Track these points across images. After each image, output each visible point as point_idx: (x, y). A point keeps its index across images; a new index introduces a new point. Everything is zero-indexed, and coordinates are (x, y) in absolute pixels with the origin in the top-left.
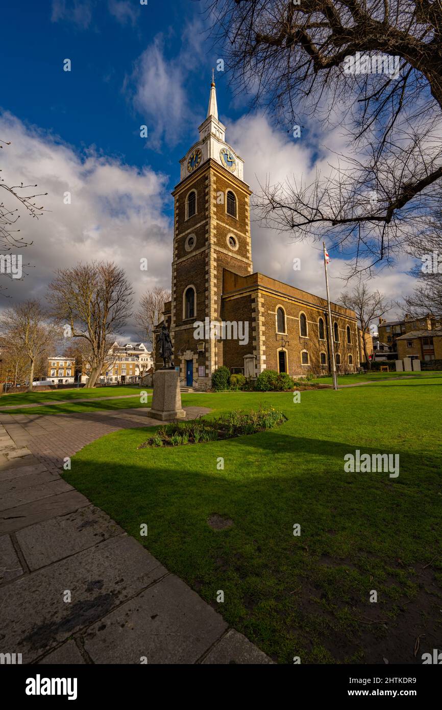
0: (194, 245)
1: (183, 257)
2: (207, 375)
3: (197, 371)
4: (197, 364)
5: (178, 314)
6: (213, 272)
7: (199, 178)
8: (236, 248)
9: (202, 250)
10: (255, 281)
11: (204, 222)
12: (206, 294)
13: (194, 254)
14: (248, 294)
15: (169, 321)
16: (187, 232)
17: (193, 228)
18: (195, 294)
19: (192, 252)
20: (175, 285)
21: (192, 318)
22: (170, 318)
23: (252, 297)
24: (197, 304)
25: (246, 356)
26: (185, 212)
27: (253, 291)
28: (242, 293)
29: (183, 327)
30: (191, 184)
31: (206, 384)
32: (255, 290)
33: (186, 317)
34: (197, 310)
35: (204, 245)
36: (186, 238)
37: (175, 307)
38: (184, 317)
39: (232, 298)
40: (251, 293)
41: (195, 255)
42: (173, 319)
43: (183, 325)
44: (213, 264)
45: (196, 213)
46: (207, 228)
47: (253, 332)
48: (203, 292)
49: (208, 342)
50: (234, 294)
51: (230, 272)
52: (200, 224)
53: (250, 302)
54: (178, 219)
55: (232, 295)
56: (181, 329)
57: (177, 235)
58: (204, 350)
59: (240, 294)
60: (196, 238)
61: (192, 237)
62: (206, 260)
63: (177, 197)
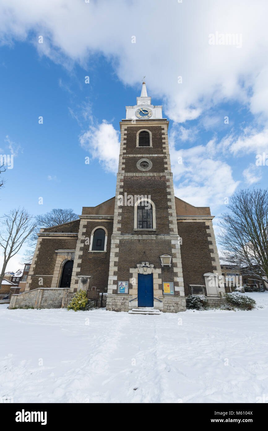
0: (150, 167)
1: (135, 173)
2: (177, 294)
3: (161, 287)
4: (161, 280)
5: (126, 223)
7: (154, 125)
9: (161, 174)
10: (208, 213)
11: (163, 155)
14: (201, 221)
16: (139, 155)
17: (148, 155)
18: (154, 209)
19: (146, 172)
20: (121, 194)
21: (149, 230)
23: (206, 224)
24: (157, 218)
25: (205, 275)
26: (136, 141)
27: (207, 219)
30: (144, 126)
31: (177, 304)
32: (209, 219)
33: (137, 227)
34: (157, 223)
35: (163, 171)
36: (139, 159)
38: (135, 227)
40: (204, 221)
41: (153, 176)
42: (117, 226)
45: (151, 146)
46: (166, 161)
47: (211, 253)
48: (164, 209)
49: (175, 257)
50: (188, 218)
51: (180, 199)
52: (156, 155)
53: (205, 228)
54: (126, 142)
55: (185, 218)
56: (132, 239)
57: (124, 154)
58: (170, 265)
59: (193, 219)
60: (153, 164)
61: (146, 161)
62: (166, 183)
63: (126, 127)
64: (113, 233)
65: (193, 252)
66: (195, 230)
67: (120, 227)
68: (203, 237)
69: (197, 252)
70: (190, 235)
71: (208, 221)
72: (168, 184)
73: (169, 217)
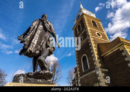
0: (83, 39)
5: (81, 70)
6: (93, 45)
8: (101, 37)
9: (86, 39)
11: (85, 30)
12: (93, 56)
13: (83, 42)
14: (117, 49)
15: (77, 76)
17: (81, 34)
18: (87, 58)
20: (77, 57)
21: (88, 70)
22: (77, 74)
23: (121, 50)
24: (89, 62)
26: (77, 32)
27: (120, 46)
28: (113, 50)
29: (84, 76)
33: (85, 70)
34: (89, 65)
35: (87, 37)
37: (79, 67)
38: (83, 71)
40: (118, 48)
42: (79, 73)
43: (83, 75)
44: (92, 42)
45: (81, 29)
49: (100, 82)
51: (102, 43)
53: (120, 53)
54: (75, 35)
55: (107, 53)
59: (111, 51)
63: (74, 29)
66: (115, 57)
68: (122, 60)
69: (121, 72)
70: (113, 62)
71: (121, 47)
72: (89, 41)
73: (93, 59)
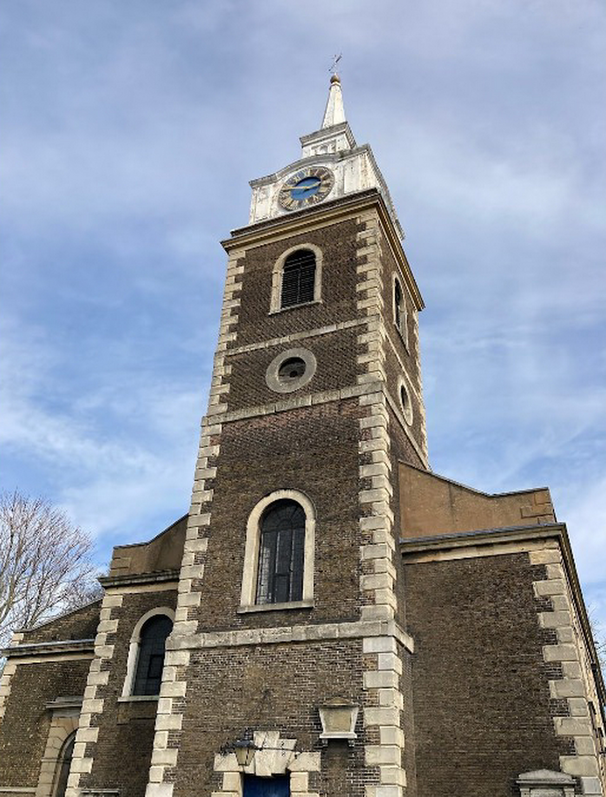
0: (308, 377)
1: (258, 404)
5: (216, 586)
7: (332, 223)
8: (410, 420)
9: (344, 394)
10: (539, 511)
11: (353, 323)
12: (364, 529)
13: (307, 401)
14: (514, 548)
16: (275, 342)
17: (306, 335)
18: (311, 524)
19: (294, 394)
20: (211, 485)
21: (292, 606)
23: (534, 561)
25: (526, 778)
26: (269, 293)
27: (536, 541)
28: (489, 545)
29: (242, 637)
30: (300, 232)
32: (545, 539)
33: (255, 598)
35: (352, 381)
36: (275, 356)
37: (203, 559)
38: (248, 599)
39: (443, 557)
40: (525, 548)
41: (313, 406)
42: (189, 600)
43: (237, 628)
45: (318, 299)
46: (363, 341)
47: (552, 682)
48: (347, 519)
49: (376, 705)
50: (456, 545)
52: (333, 328)
53: (525, 576)
54: (239, 305)
55: (445, 546)
56: (231, 643)
57: (230, 345)
58: (352, 734)
60: (318, 361)
61: (297, 356)
62: (358, 423)
63: (241, 253)
64: (174, 627)
65: (476, 681)
66: (487, 590)
67: (198, 603)
68: (520, 616)
71: (539, 545)
72: (364, 423)
73: (362, 548)
